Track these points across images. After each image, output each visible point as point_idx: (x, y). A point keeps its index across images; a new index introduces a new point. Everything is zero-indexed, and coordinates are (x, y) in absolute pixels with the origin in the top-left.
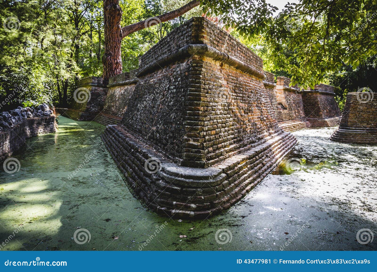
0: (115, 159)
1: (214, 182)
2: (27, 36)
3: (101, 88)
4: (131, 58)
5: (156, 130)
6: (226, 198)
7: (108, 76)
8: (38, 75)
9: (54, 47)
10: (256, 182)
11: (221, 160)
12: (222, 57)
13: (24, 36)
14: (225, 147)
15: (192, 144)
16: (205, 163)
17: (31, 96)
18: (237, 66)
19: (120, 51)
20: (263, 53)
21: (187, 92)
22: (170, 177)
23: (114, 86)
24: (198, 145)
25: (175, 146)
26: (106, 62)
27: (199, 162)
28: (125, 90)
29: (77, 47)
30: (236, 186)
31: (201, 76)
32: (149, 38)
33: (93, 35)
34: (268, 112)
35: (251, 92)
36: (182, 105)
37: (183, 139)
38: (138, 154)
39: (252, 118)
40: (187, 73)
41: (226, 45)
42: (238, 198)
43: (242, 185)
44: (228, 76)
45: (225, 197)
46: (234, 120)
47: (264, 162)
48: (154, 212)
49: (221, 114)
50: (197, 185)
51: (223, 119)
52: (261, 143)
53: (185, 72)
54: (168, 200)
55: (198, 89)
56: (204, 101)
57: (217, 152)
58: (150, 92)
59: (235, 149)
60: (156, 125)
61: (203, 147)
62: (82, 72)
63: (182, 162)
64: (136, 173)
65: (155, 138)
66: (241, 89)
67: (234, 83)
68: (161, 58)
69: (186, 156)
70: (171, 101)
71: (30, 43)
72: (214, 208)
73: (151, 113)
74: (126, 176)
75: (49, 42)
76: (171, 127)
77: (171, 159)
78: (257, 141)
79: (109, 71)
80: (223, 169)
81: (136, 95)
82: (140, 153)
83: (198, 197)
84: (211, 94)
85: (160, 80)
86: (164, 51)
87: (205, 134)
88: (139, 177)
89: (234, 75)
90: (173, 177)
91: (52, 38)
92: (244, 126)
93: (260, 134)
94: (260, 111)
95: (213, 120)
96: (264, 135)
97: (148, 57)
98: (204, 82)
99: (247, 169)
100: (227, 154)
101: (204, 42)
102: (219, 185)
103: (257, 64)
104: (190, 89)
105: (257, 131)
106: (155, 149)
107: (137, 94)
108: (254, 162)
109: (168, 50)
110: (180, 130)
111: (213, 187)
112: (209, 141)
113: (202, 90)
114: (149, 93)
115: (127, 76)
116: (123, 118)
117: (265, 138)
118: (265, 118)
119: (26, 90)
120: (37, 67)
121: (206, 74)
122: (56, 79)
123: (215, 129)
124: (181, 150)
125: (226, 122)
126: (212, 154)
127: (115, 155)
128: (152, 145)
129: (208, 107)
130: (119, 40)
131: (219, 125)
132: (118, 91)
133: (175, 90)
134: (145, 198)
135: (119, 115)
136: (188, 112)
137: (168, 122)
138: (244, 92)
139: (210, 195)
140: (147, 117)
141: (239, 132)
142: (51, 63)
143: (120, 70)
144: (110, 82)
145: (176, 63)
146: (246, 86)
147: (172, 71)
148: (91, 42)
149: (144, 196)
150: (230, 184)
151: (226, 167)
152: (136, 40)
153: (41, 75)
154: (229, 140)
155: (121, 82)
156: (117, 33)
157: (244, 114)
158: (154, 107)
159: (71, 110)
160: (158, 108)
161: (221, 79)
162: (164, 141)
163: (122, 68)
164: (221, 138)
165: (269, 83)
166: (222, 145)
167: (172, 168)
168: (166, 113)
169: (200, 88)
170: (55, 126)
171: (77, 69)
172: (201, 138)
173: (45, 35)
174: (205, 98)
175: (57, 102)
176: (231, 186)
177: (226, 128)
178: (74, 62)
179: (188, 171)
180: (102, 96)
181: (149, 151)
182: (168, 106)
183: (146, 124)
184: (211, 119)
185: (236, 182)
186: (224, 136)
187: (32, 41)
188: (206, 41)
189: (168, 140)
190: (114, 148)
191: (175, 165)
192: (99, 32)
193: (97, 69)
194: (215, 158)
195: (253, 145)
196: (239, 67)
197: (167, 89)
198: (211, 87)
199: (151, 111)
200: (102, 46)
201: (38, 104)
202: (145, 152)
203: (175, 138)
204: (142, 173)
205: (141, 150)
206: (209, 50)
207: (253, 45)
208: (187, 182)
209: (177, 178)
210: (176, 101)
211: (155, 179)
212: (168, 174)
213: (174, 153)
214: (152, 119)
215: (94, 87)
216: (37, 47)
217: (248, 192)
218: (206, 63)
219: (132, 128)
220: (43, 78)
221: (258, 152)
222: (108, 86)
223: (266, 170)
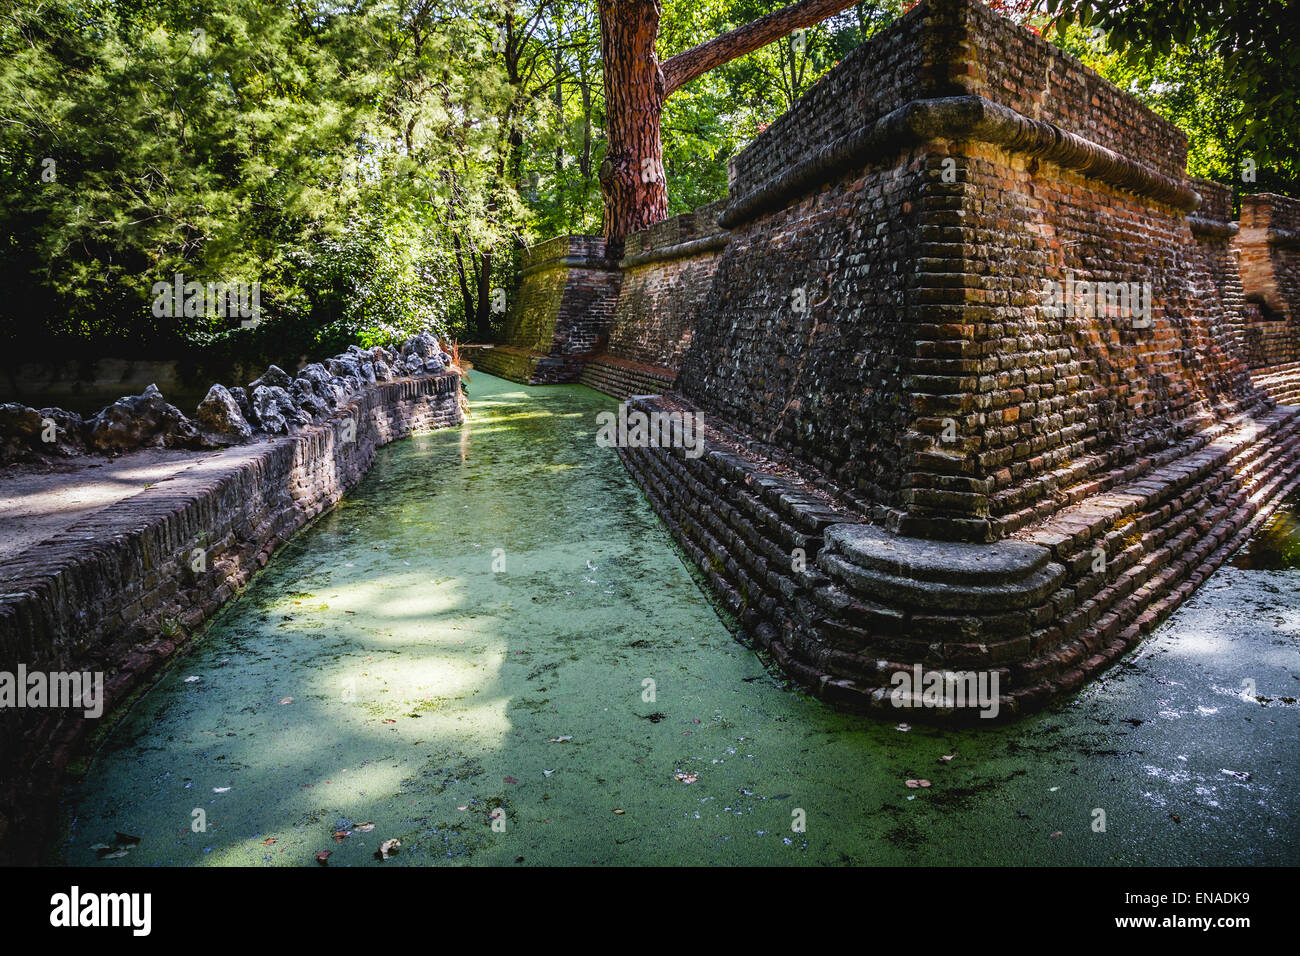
0: (664, 512)
1: (1024, 593)
2: (366, 117)
3: (601, 274)
4: (693, 165)
5: (801, 408)
6: (1067, 651)
7: (622, 230)
8: (399, 241)
9: (446, 145)
10: (1175, 596)
11: (1044, 514)
12: (1033, 138)
13: (358, 121)
14: (1055, 465)
15: (940, 458)
16: (986, 525)
17: (381, 311)
18: (1092, 168)
19: (659, 143)
20: (1176, 110)
21: (913, 272)
22: (864, 573)
23: (642, 263)
24: (959, 462)
25: (875, 467)
26: (612, 183)
27: (964, 521)
28: (681, 273)
29: (516, 139)
30: (1104, 608)
31: (962, 213)
32: (753, 91)
33: (565, 96)
34: (1210, 334)
35: (1146, 261)
36: (894, 320)
37: (904, 441)
38: (743, 492)
39: (1149, 359)
40: (908, 206)
41: (1048, 91)
42: (1113, 650)
43: (1126, 607)
44: (1057, 208)
45: (1065, 647)
46: (1084, 366)
47: (1204, 522)
48: (808, 694)
49: (1037, 345)
50: (963, 604)
51: (1045, 363)
52: (1189, 452)
53: (901, 202)
54: (858, 656)
55: (954, 259)
56: (976, 303)
57: (1027, 484)
58: (774, 276)
59: (1091, 472)
60: (801, 394)
61: (978, 466)
62: (535, 223)
63: (904, 521)
64: (741, 559)
65: (800, 436)
66: (1108, 251)
67: (1082, 232)
68: (808, 156)
69: (919, 501)
70: (851, 308)
71: (375, 142)
72: (1025, 686)
73: (781, 352)
74: (706, 568)
75: (430, 133)
76: (859, 399)
77: (862, 511)
78: (1171, 443)
79: (625, 212)
80: (1053, 548)
81: (722, 290)
82: (752, 489)
83: (968, 645)
84: (997, 275)
85: (808, 233)
86: (821, 132)
87: (982, 420)
88: (752, 572)
89: (1079, 203)
90: (876, 575)
91: (440, 116)
92: (1123, 388)
93: (1180, 418)
94: (1178, 331)
95: (1009, 369)
96: (1200, 421)
97: (762, 154)
98: (972, 234)
99: (1139, 545)
100: (1064, 493)
101: (969, 88)
102: (1043, 603)
103: (1164, 154)
104: (923, 263)
105: (1170, 405)
106: (802, 475)
107: (726, 286)
108: (1167, 521)
109: (835, 128)
110: (892, 409)
111: (1021, 609)
112: (996, 447)
113: (968, 261)
114: (770, 280)
115: (688, 226)
116: (682, 372)
117: (1204, 432)
118: (1199, 357)
119: (366, 292)
120: (397, 217)
121: (978, 203)
122: (454, 251)
123: (1017, 404)
124: (899, 482)
125: (1057, 377)
126: (1010, 492)
127: (661, 498)
128: (793, 461)
129: (989, 322)
130: (653, 106)
131: (1031, 386)
132: (657, 280)
133: (866, 268)
134: (776, 645)
135: (664, 360)
136: (919, 343)
137: (846, 381)
138: (1119, 262)
139: (1007, 639)
140: (767, 366)
141: (1103, 411)
142: (439, 200)
143: (662, 208)
144: (630, 251)
145: (867, 170)
146: (1125, 238)
147: (850, 199)
148: (559, 120)
149: (772, 640)
150: (1078, 600)
151: (1062, 538)
152: (707, 102)
153: (410, 241)
154: (1068, 442)
155: (665, 249)
156: (645, 82)
157: (1119, 344)
158: (791, 330)
159: (502, 348)
160: (806, 333)
161: (1033, 220)
162: (833, 450)
163: (665, 199)
164: (1038, 434)
165: (1212, 222)
166: (1045, 460)
167: (870, 542)
168: (836, 351)
169: (961, 256)
170: (460, 405)
171: (522, 211)
172: (969, 435)
173: (417, 110)
174: (978, 291)
175: (458, 325)
176: (1084, 609)
177: (1058, 399)
178: (510, 190)
179: (926, 554)
180: (602, 300)
181: (783, 483)
182: (844, 324)
183: (763, 388)
184: (1001, 366)
185: (1102, 595)
186: (1050, 428)
187: (380, 132)
188: (975, 83)
189: (847, 444)
190: (658, 475)
191: (879, 531)
192: (584, 86)
193: (582, 208)
194: (1021, 507)
195: (1157, 457)
196: (1098, 170)
197: (837, 266)
198: (996, 249)
199: (780, 345)
200: (595, 132)
201: (403, 334)
202: (769, 487)
203: (873, 436)
204: (762, 560)
205: (754, 482)
206: (986, 114)
207: (1134, 83)
208: (926, 594)
209: (889, 578)
210: (874, 305)
211: (809, 580)
212: (855, 564)
213: (872, 489)
214: (787, 371)
215: (576, 271)
216: (394, 150)
217: (1147, 630)
218: (978, 162)
219: (716, 406)
220: (415, 252)
221: (1179, 485)
222: (621, 265)
223: (1210, 551)
